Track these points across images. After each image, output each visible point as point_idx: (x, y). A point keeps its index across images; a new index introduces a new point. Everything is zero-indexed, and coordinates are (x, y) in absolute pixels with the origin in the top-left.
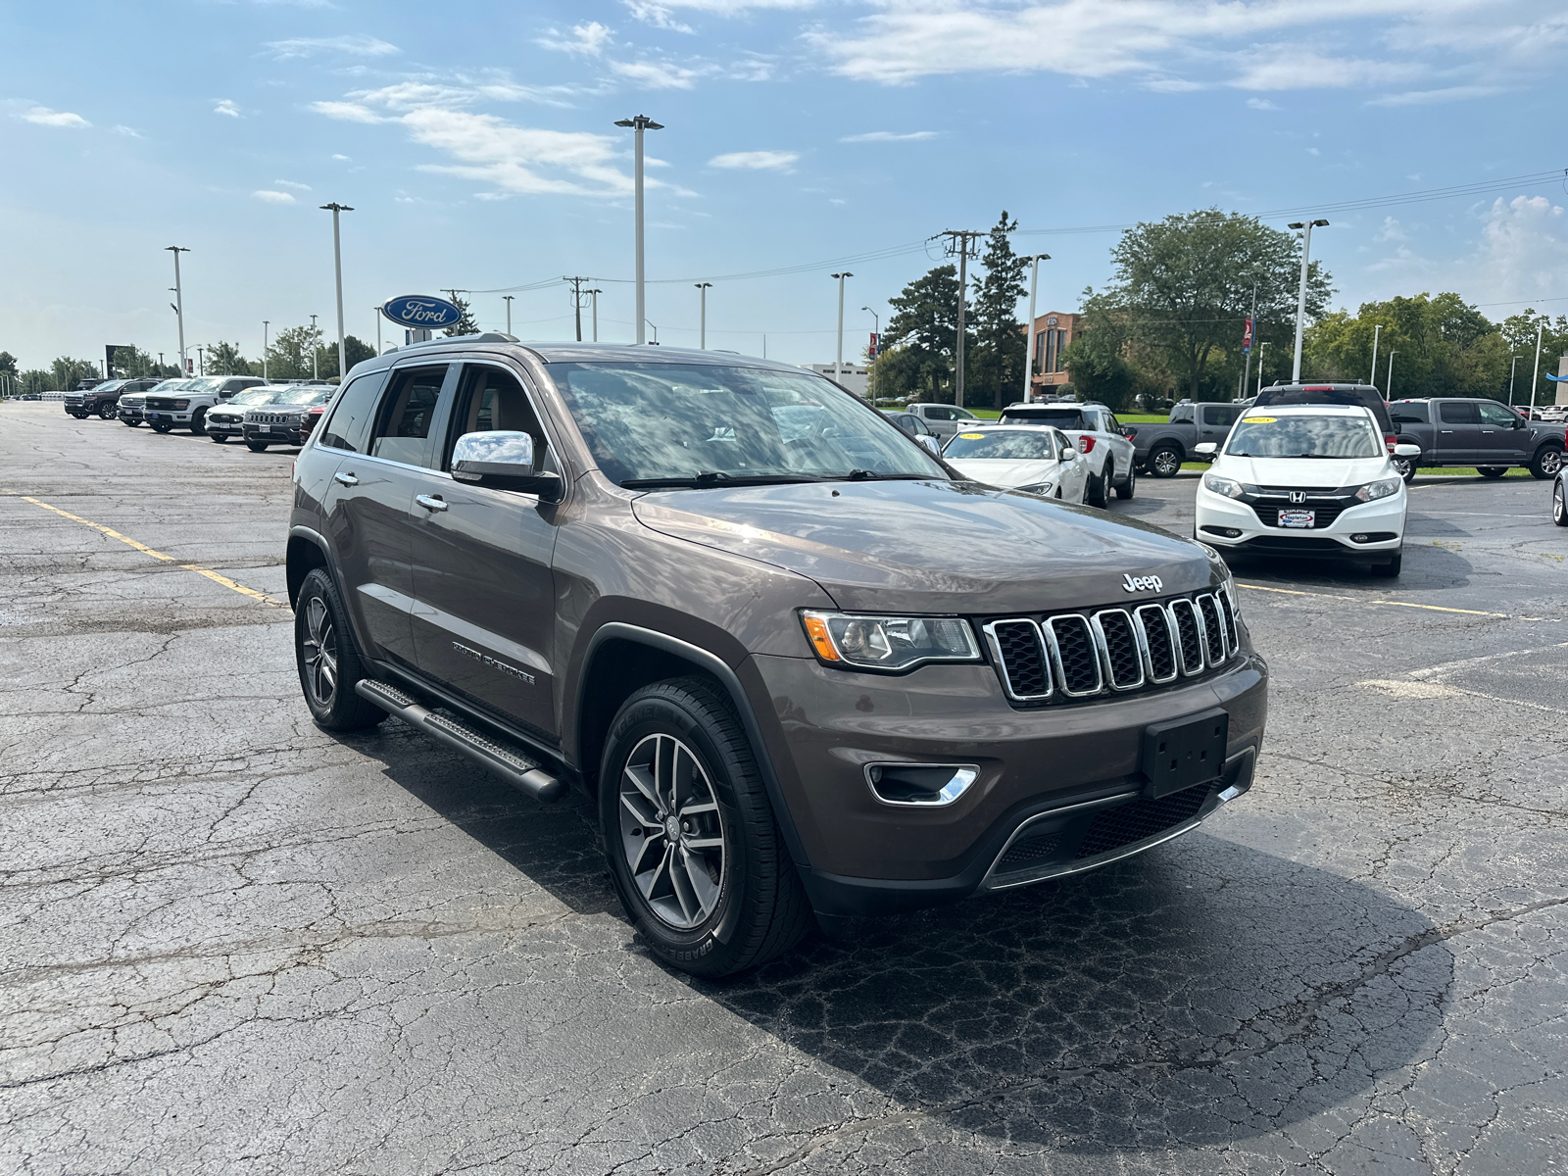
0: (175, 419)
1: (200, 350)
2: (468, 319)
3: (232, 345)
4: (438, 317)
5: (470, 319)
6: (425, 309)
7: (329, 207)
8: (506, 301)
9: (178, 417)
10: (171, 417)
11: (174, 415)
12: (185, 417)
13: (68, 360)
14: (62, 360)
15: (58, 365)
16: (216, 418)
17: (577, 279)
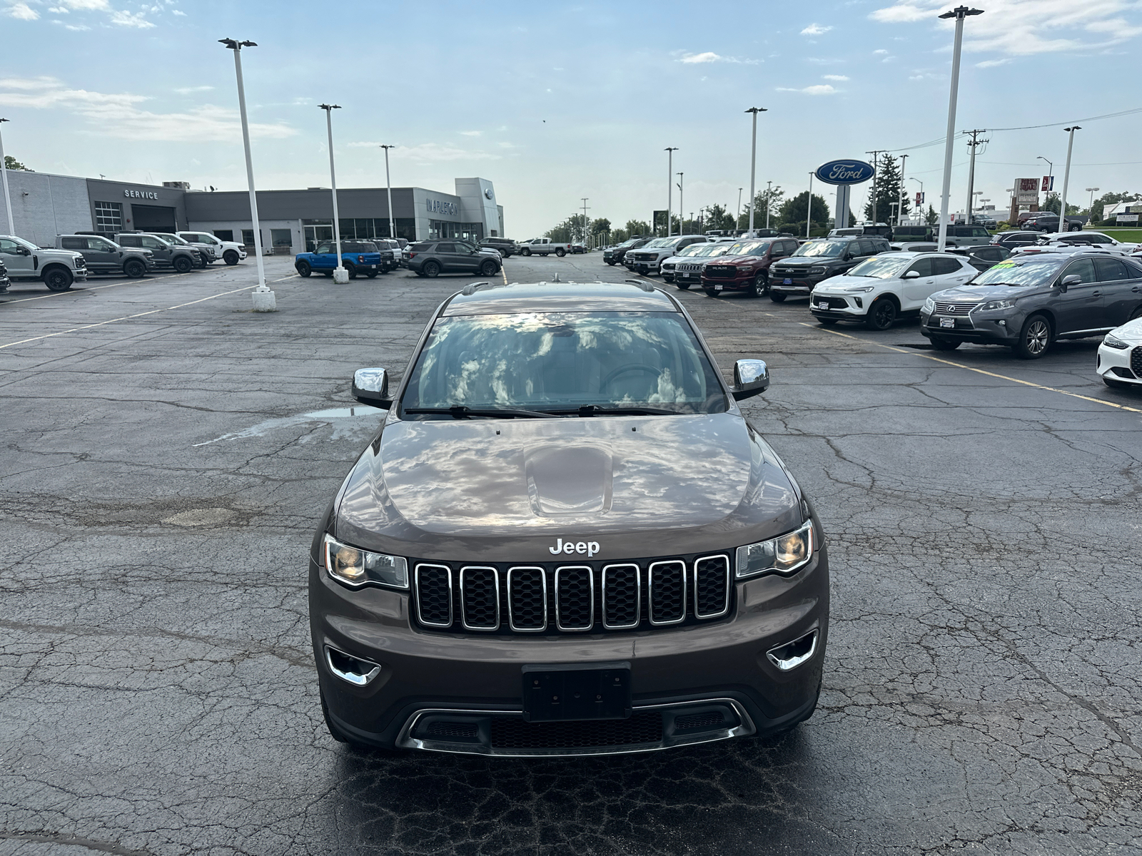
0: (649, 267)
1: (702, 211)
2: (895, 170)
3: (721, 206)
4: (856, 175)
5: (896, 170)
6: (847, 170)
7: (750, 111)
8: (902, 158)
9: (651, 265)
10: (647, 265)
11: (649, 264)
12: (655, 265)
13: (634, 222)
14: (632, 222)
15: (630, 226)
16: (667, 266)
17: (975, 132)
